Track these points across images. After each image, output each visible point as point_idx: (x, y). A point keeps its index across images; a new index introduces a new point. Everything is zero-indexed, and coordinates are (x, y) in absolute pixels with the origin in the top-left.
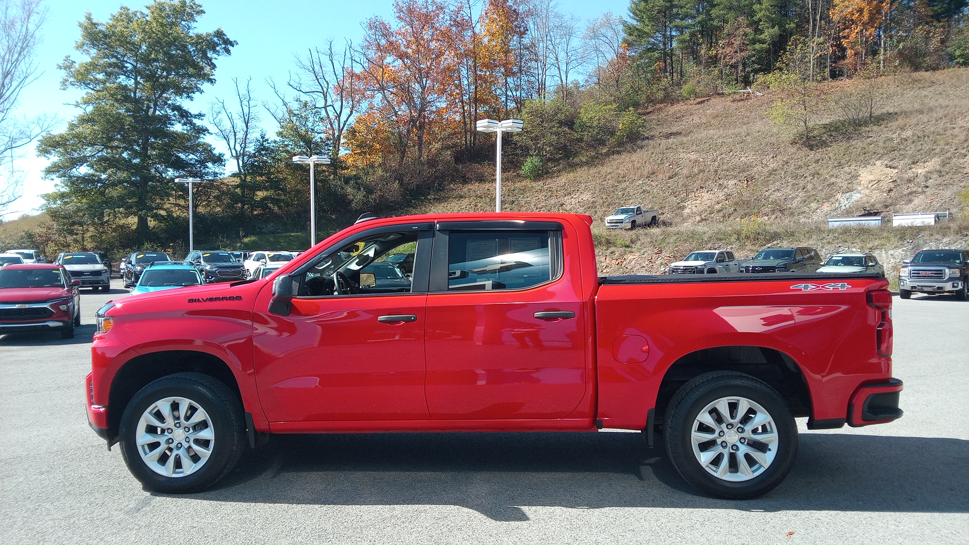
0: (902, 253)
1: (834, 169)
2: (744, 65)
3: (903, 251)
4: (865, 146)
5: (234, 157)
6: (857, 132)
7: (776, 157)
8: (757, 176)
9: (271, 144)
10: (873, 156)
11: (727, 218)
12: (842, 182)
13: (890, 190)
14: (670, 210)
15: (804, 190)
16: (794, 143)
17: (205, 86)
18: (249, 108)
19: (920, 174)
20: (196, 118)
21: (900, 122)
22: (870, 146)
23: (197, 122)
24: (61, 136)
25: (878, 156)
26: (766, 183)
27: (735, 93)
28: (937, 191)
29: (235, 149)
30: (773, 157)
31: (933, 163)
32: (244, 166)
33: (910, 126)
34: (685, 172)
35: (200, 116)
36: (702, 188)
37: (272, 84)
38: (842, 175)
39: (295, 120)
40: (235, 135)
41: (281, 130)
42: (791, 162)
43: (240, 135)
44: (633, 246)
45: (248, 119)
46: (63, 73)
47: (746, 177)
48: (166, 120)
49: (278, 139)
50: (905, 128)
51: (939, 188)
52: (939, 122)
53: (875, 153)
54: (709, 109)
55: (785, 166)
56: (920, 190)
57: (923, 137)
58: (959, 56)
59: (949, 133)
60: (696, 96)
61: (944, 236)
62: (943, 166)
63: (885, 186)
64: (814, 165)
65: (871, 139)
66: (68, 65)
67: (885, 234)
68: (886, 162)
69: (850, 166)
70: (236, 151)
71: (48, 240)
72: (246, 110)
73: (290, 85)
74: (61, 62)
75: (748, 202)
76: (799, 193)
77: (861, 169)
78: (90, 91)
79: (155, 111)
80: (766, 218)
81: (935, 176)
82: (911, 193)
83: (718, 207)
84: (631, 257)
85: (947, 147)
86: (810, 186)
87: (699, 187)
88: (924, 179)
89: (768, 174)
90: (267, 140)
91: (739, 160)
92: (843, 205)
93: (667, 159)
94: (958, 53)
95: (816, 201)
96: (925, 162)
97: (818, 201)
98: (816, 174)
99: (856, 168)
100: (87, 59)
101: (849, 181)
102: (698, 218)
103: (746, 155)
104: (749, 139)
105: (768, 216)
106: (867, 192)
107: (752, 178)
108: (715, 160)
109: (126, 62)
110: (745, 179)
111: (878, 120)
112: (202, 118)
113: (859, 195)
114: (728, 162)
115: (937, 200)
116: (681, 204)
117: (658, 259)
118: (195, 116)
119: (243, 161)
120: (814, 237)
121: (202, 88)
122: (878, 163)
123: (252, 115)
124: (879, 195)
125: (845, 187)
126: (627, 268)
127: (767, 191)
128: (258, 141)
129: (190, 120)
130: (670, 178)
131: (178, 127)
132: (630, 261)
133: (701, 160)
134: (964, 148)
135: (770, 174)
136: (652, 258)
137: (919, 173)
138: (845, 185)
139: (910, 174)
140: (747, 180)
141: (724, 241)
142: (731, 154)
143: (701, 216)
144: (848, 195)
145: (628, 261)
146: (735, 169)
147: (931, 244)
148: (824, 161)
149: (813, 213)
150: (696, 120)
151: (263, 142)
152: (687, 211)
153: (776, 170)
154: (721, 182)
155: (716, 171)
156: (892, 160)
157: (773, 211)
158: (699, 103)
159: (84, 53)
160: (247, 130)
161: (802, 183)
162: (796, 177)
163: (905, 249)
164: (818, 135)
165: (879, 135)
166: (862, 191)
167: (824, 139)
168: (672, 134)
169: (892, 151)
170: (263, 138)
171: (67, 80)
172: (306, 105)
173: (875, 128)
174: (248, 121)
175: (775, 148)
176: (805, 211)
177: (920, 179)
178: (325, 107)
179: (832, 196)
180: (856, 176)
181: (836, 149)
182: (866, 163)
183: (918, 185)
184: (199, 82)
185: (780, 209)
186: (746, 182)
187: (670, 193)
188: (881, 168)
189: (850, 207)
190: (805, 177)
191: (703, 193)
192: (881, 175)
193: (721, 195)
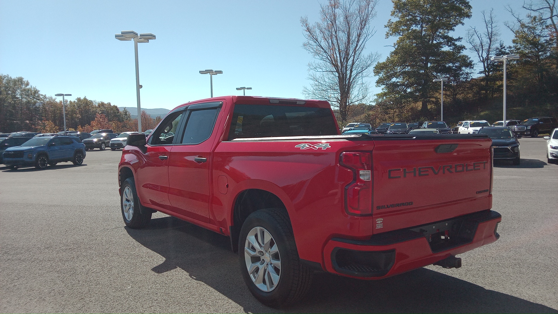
5: (481, 61)
9: (507, 50)
17: (466, 20)
18: (492, 29)
20: (457, 41)
23: (458, 43)
24: (384, 63)
29: (482, 56)
32: (487, 67)
35: (459, 39)
37: (510, 10)
39: (527, 31)
40: (482, 47)
41: (515, 39)
43: (486, 47)
45: (491, 36)
46: (387, 29)
48: (439, 45)
49: (512, 45)
66: (389, 25)
70: (483, 57)
71: (376, 117)
72: (490, 30)
73: (525, 8)
74: (386, 24)
78: (401, 36)
79: (432, 42)
90: (504, 47)
100: (397, 19)
109: (417, 16)
112: (461, 40)
118: (456, 40)
119: (487, 64)
121: (463, 22)
123: (494, 33)
128: (497, 49)
129: (453, 43)
131: (446, 48)
151: (501, 49)
159: (396, 17)
160: (490, 43)
170: (501, 46)
171: (388, 33)
172: (535, 18)
174: (491, 37)
178: (551, 18)
184: (461, 19)
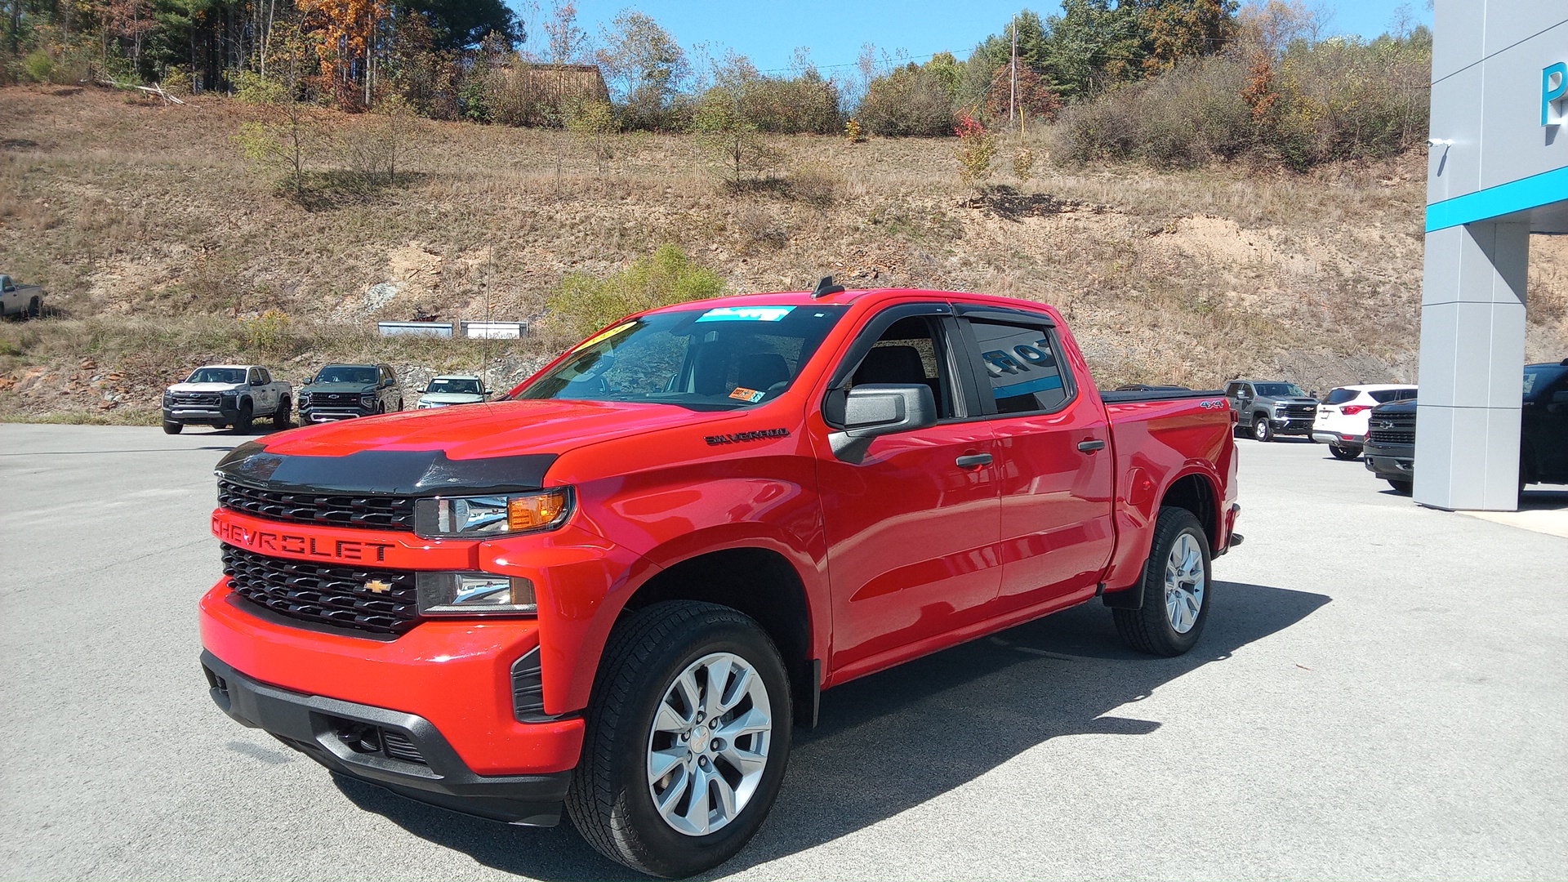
0: (492, 376)
1: (351, 246)
2: (146, 44)
3: (492, 373)
4: (391, 217)
6: (375, 193)
7: (250, 213)
8: (222, 243)
10: (405, 233)
11: (181, 309)
12: (365, 266)
13: (436, 286)
14: (59, 287)
15: (310, 273)
16: (278, 194)
19: (471, 266)
21: (433, 188)
22: (398, 218)
25: (411, 233)
26: (242, 255)
27: (133, 89)
28: (497, 292)
30: (246, 214)
31: (485, 254)
33: (448, 196)
34: (79, 218)
36: (121, 252)
38: (363, 256)
42: (278, 226)
44: (29, 352)
47: (203, 241)
50: (441, 197)
51: (499, 289)
52: (485, 197)
53: (406, 228)
54: (84, 109)
55: (271, 231)
56: (475, 288)
57: (467, 215)
58: (472, 107)
59: (500, 214)
60: (54, 80)
61: (537, 354)
62: (500, 258)
63: (429, 278)
64: (318, 235)
65: (398, 207)
67: (464, 349)
68: (424, 244)
69: (373, 244)
75: (217, 285)
76: (302, 277)
77: (390, 250)
80: (255, 314)
81: (492, 271)
82: (465, 292)
83: (160, 288)
84: (30, 374)
85: (499, 233)
86: (317, 269)
87: (114, 250)
88: (477, 274)
89: (243, 240)
91: (185, 210)
92: (375, 302)
93: (33, 189)
94: (472, 102)
95: (333, 293)
96: (475, 250)
97: (336, 293)
98: (322, 251)
99: (383, 248)
101: (377, 267)
102: (125, 306)
103: (196, 203)
104: (196, 176)
105: (257, 311)
106: (405, 285)
107: (215, 245)
108: (137, 205)
110: (202, 245)
111: (404, 180)
113: (395, 290)
114: (164, 212)
115: (499, 304)
116: (85, 279)
117: (94, 379)
120: (365, 349)
122: (413, 244)
124: (421, 291)
125: (372, 275)
126: (27, 395)
127: (245, 269)
130: (50, 226)
132: (31, 383)
133: (109, 201)
134: (520, 237)
135: (247, 241)
136: (78, 377)
137: (470, 264)
138: (371, 271)
139: (459, 265)
140: (205, 247)
141: (216, 350)
142: (167, 198)
143: (130, 302)
144: (379, 287)
145: (24, 382)
146: (180, 226)
147: (524, 364)
148: (333, 232)
149: (331, 310)
150: (62, 124)
152: (96, 292)
153: (255, 236)
154: (157, 244)
155: (143, 225)
156: (431, 242)
157: (266, 304)
158: (60, 94)
161: (305, 262)
162: (291, 251)
163: (494, 370)
164: (317, 188)
165: (411, 203)
166: (398, 284)
167: (326, 196)
168: (14, 141)
169: (429, 229)
173: (400, 191)
175: (250, 201)
176: (318, 308)
177: (474, 274)
179: (355, 286)
180: (386, 261)
181: (346, 216)
182: (397, 243)
183: (471, 281)
185: (275, 299)
186: (204, 250)
187: (52, 256)
188: (418, 252)
189: (385, 306)
190: (308, 253)
191: (122, 262)
192: (419, 262)
193: (161, 270)
